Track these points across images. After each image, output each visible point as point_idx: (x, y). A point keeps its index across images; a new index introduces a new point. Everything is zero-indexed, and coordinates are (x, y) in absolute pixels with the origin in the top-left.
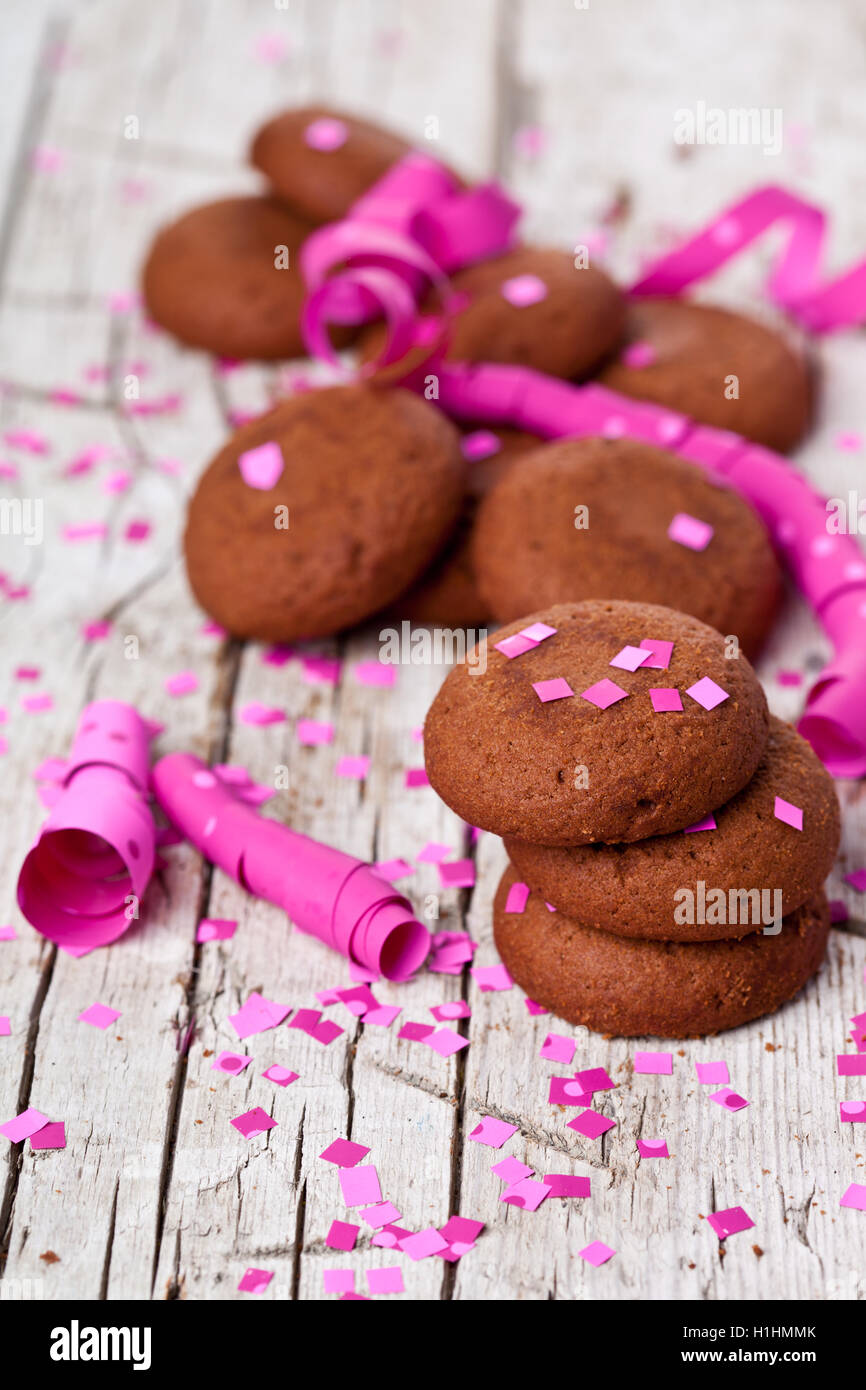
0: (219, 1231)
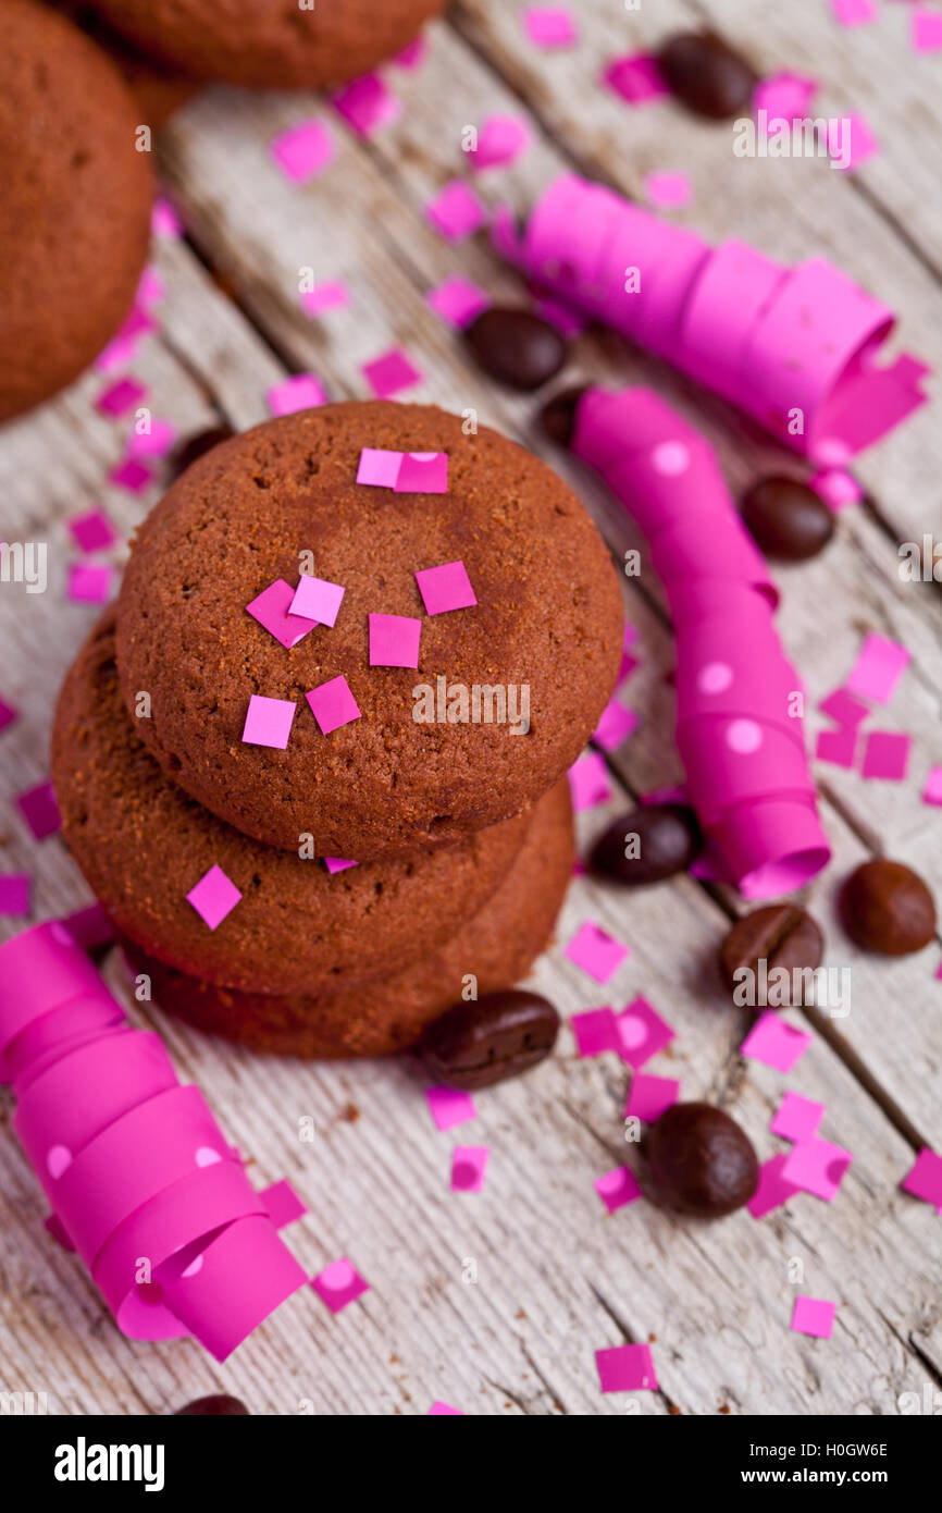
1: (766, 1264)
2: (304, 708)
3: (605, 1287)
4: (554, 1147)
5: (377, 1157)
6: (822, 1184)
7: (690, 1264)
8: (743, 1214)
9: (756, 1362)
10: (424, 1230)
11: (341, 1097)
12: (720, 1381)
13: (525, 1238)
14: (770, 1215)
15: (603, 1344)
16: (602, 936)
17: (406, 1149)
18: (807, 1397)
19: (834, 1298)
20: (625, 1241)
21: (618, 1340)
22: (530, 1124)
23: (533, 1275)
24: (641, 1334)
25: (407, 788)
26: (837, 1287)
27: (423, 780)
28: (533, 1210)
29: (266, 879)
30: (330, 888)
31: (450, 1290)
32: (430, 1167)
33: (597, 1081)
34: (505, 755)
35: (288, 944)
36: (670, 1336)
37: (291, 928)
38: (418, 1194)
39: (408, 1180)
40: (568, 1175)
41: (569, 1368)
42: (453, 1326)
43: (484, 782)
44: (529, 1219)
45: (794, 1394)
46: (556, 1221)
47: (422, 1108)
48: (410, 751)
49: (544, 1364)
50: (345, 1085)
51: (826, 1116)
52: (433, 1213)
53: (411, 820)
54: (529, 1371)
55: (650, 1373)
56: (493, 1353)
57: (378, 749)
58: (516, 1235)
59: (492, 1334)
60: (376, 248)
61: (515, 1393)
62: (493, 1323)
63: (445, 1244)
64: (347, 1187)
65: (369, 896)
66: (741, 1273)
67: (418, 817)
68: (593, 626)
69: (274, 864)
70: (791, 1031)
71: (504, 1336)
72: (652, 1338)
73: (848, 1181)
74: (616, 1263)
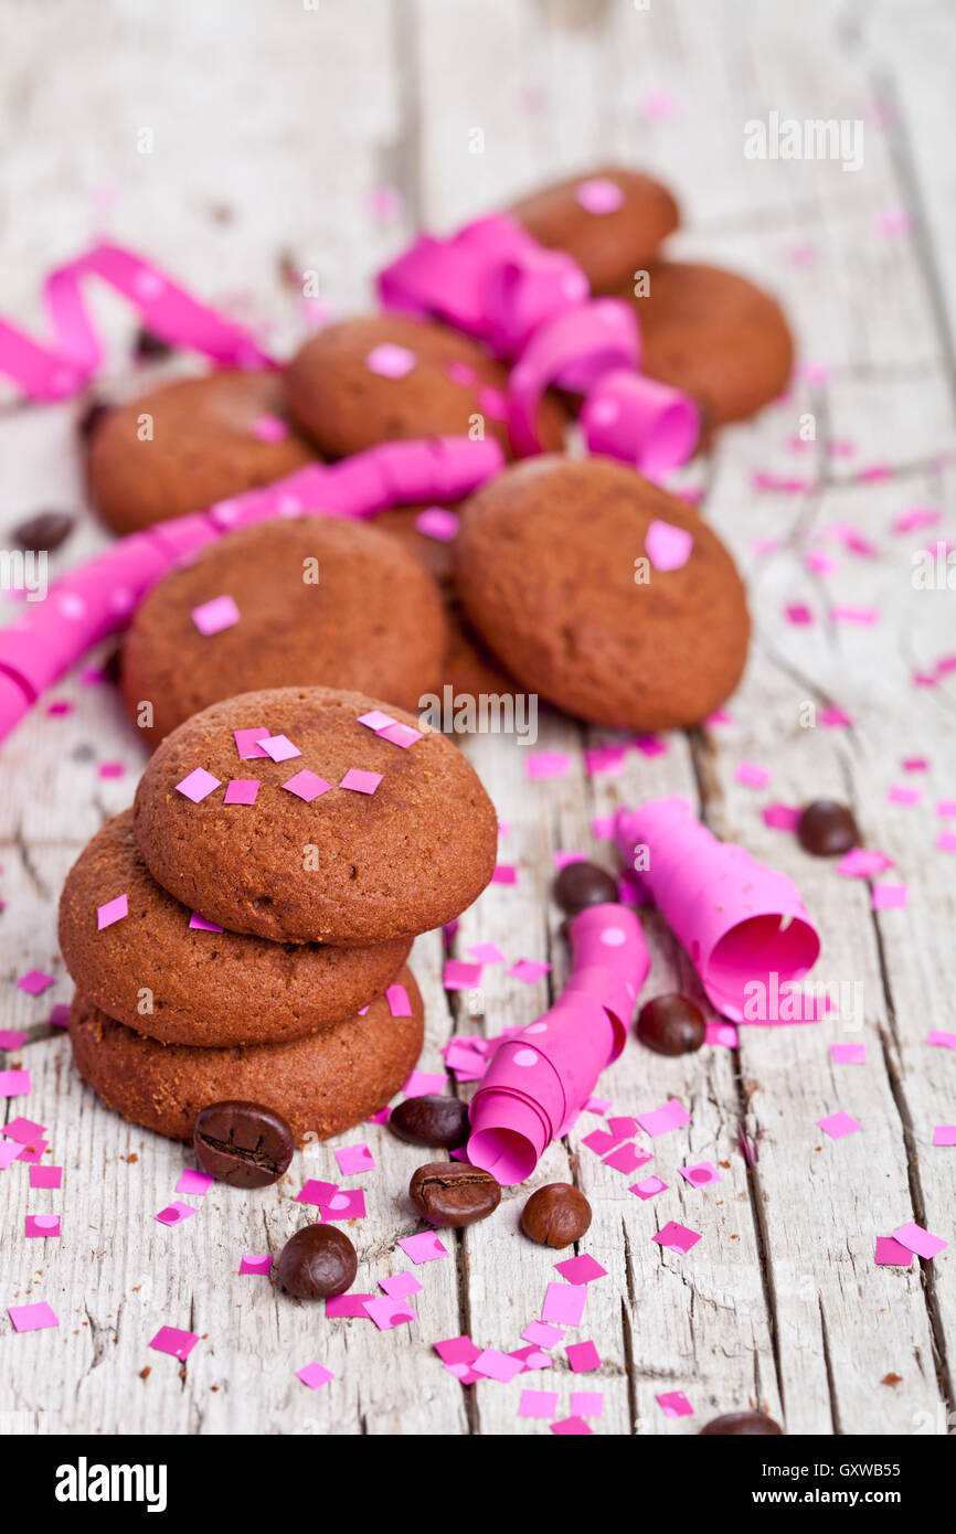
0: (714, 1352)
1: (312, 1339)
2: (225, 786)
3: (201, 1302)
4: (238, 1230)
5: (127, 1185)
6: (384, 1321)
7: (265, 1317)
8: (321, 1308)
9: (258, 1379)
10: (120, 1228)
11: (134, 1149)
12: (227, 1377)
13: (176, 1260)
14: (337, 1320)
15: (173, 1325)
16: (367, 1153)
17: (148, 1189)
18: (272, 1410)
19: (337, 1373)
20: (235, 1289)
21: (185, 1327)
22: (235, 1214)
23: (164, 1276)
24: (200, 1331)
25: (253, 860)
26: (345, 1369)
27: (266, 859)
28: (194, 1248)
29: (149, 915)
30: (184, 938)
31: (107, 1259)
32: (154, 1203)
33: (295, 1215)
34: (327, 877)
35: (138, 964)
36: (218, 1341)
37: (145, 952)
38: (133, 1212)
39: (134, 1202)
40: (234, 1246)
41: (140, 1327)
42: (92, 1275)
43: (304, 886)
44: (188, 1252)
45: (266, 1404)
46: (203, 1261)
47: (177, 1176)
48: (270, 839)
49: (126, 1317)
50: (142, 1146)
51: (420, 1294)
52: (133, 1222)
53: (245, 884)
54: (115, 1316)
55: (187, 1351)
56: (101, 1298)
57: (251, 828)
58: (172, 1255)
59: (111, 1289)
60: (549, 823)
61: (96, 1322)
62: (117, 1286)
63: (125, 1239)
64: (95, 1191)
65: (205, 957)
66: (292, 1335)
67: (251, 885)
68: (440, 857)
69: (160, 909)
70: (439, 1246)
71: (117, 1294)
72: (205, 1337)
73: (402, 1328)
74: (220, 1297)
